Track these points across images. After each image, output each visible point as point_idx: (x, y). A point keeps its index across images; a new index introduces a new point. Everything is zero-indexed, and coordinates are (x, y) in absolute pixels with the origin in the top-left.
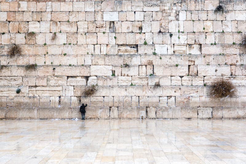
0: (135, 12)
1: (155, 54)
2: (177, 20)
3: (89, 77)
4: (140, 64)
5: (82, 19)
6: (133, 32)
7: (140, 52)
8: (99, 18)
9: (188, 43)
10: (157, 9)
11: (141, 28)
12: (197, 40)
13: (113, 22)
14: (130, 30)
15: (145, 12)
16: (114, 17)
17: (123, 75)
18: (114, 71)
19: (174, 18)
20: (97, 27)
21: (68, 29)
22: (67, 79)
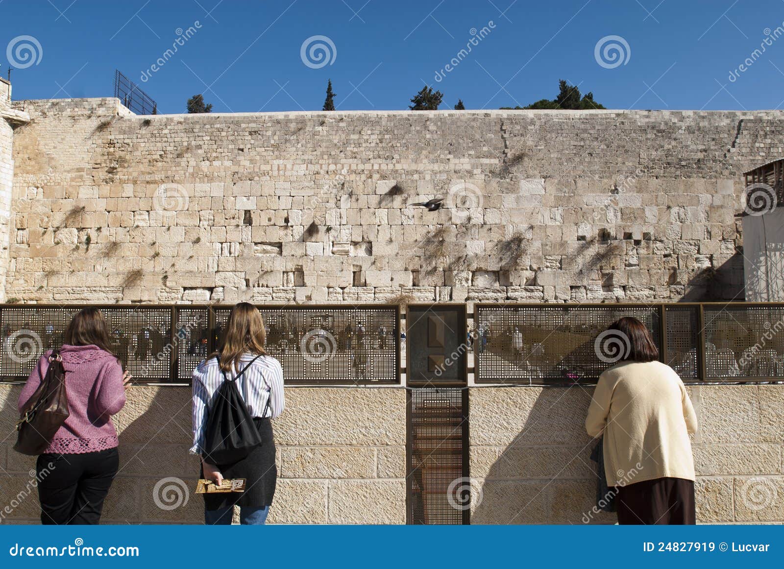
0: (279, 197)
2: (339, 207)
3: (214, 288)
4: (285, 270)
5: (206, 207)
6: (275, 225)
7: (284, 253)
8: (229, 206)
9: (353, 240)
10: (311, 192)
11: (287, 220)
12: (365, 238)
13: (249, 211)
14: (272, 223)
15: (293, 197)
16: (250, 205)
17: (261, 285)
18: (249, 280)
19: (334, 206)
20: (227, 219)
21: (187, 222)
22: (184, 291)
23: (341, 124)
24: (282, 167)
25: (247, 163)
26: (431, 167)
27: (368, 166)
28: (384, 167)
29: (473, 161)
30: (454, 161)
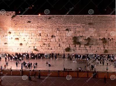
1: (51, 41)
2: (56, 33)
3: (35, 47)
4: (47, 44)
6: (45, 36)
8: (37, 32)
11: (47, 35)
16: (41, 32)
21: (29, 35)
22: (29, 47)
23: (57, 18)
24: (46, 25)
25: (40, 25)
26: (73, 26)
27: (62, 25)
28: (64, 25)
29: (80, 25)
30: (77, 25)
